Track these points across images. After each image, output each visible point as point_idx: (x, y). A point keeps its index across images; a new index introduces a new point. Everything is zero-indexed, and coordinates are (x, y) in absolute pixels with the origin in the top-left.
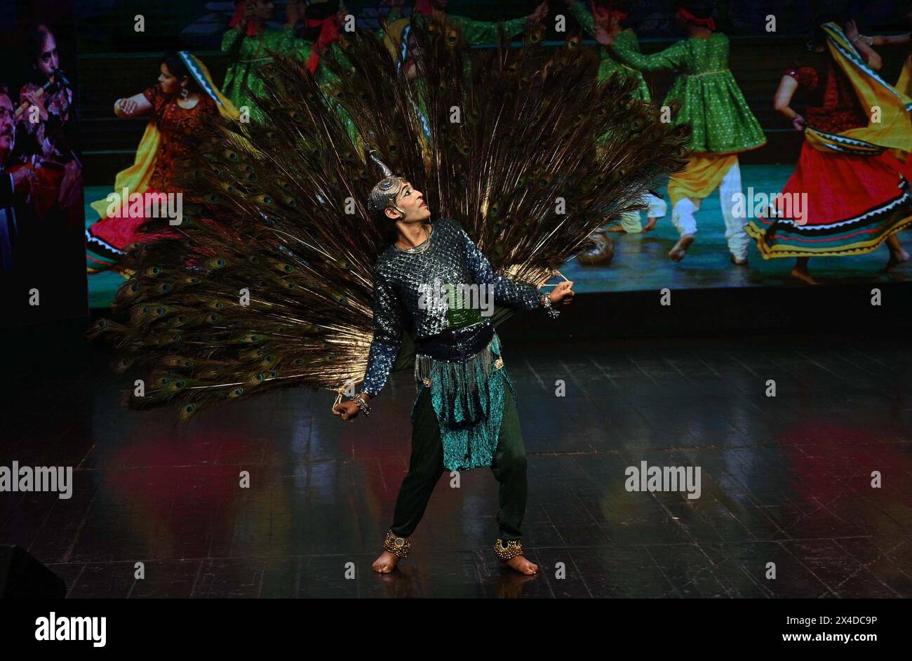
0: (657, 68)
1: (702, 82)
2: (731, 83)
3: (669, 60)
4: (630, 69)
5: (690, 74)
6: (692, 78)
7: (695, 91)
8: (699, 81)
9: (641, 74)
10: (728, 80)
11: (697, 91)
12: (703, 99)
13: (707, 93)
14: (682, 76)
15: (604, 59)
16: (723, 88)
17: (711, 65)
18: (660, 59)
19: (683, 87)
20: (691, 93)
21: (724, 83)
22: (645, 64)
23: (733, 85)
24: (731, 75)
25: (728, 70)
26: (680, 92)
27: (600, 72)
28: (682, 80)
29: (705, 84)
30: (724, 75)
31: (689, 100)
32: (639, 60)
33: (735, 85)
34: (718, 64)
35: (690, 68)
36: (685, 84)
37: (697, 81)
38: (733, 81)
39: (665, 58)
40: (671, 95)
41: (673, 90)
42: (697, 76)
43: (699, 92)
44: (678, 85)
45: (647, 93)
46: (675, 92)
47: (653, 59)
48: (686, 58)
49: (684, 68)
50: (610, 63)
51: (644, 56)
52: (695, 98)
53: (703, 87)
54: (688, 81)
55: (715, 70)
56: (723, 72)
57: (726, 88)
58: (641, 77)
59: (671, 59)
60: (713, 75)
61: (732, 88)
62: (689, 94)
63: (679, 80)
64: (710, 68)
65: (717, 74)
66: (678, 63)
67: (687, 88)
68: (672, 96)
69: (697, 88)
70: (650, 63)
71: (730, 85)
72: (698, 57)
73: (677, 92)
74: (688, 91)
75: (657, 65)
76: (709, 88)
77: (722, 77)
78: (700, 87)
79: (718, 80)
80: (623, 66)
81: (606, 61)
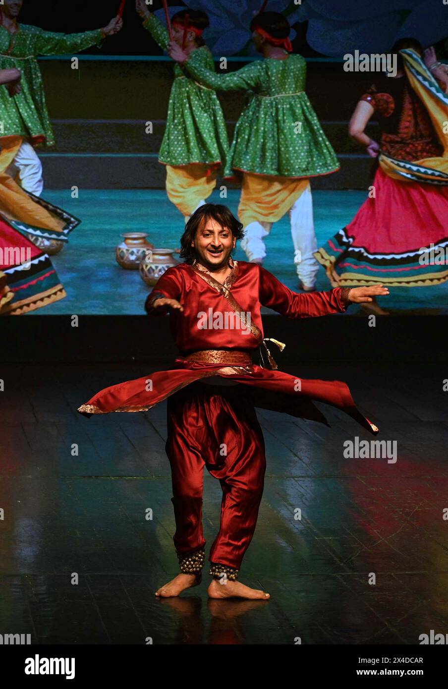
0: (231, 87)
1: (276, 104)
2: (306, 106)
3: (244, 80)
4: (204, 88)
5: (266, 96)
6: (266, 100)
7: (269, 113)
8: (274, 103)
9: (215, 93)
10: (303, 103)
11: (272, 113)
12: (277, 121)
13: (281, 115)
14: (257, 97)
15: (179, 76)
16: (298, 111)
17: (287, 86)
18: (235, 78)
19: (257, 108)
20: (265, 114)
21: (299, 106)
22: (219, 83)
23: (308, 109)
24: (306, 98)
25: (304, 93)
26: (254, 113)
27: (173, 89)
28: (256, 101)
29: (279, 106)
30: (299, 97)
31: (262, 122)
32: (213, 78)
33: (311, 109)
34: (294, 86)
35: (265, 89)
36: (259, 105)
37: (272, 103)
38: (308, 104)
39: (240, 78)
40: (244, 115)
41: (247, 111)
42: (272, 98)
43: (274, 114)
44: (252, 106)
45: (220, 112)
46: (248, 113)
47: (228, 78)
48: (261, 79)
49: (259, 89)
50: (183, 81)
51: (219, 75)
52: (269, 120)
53: (277, 109)
54: (263, 103)
55: (291, 92)
56: (299, 94)
57: (300, 112)
58: (215, 97)
59: (246, 79)
60: (288, 97)
61: (306, 111)
62: (263, 116)
63: (253, 101)
64: (285, 90)
65: (292, 96)
66: (253, 84)
67: (261, 109)
68: (246, 117)
69: (271, 110)
70: (224, 83)
71: (305, 108)
72: (273, 78)
73: (251, 113)
74: (262, 112)
75: (232, 85)
76: (283, 110)
77: (297, 100)
78: (274, 109)
79: (293, 103)
80: (197, 84)
81: (180, 78)
